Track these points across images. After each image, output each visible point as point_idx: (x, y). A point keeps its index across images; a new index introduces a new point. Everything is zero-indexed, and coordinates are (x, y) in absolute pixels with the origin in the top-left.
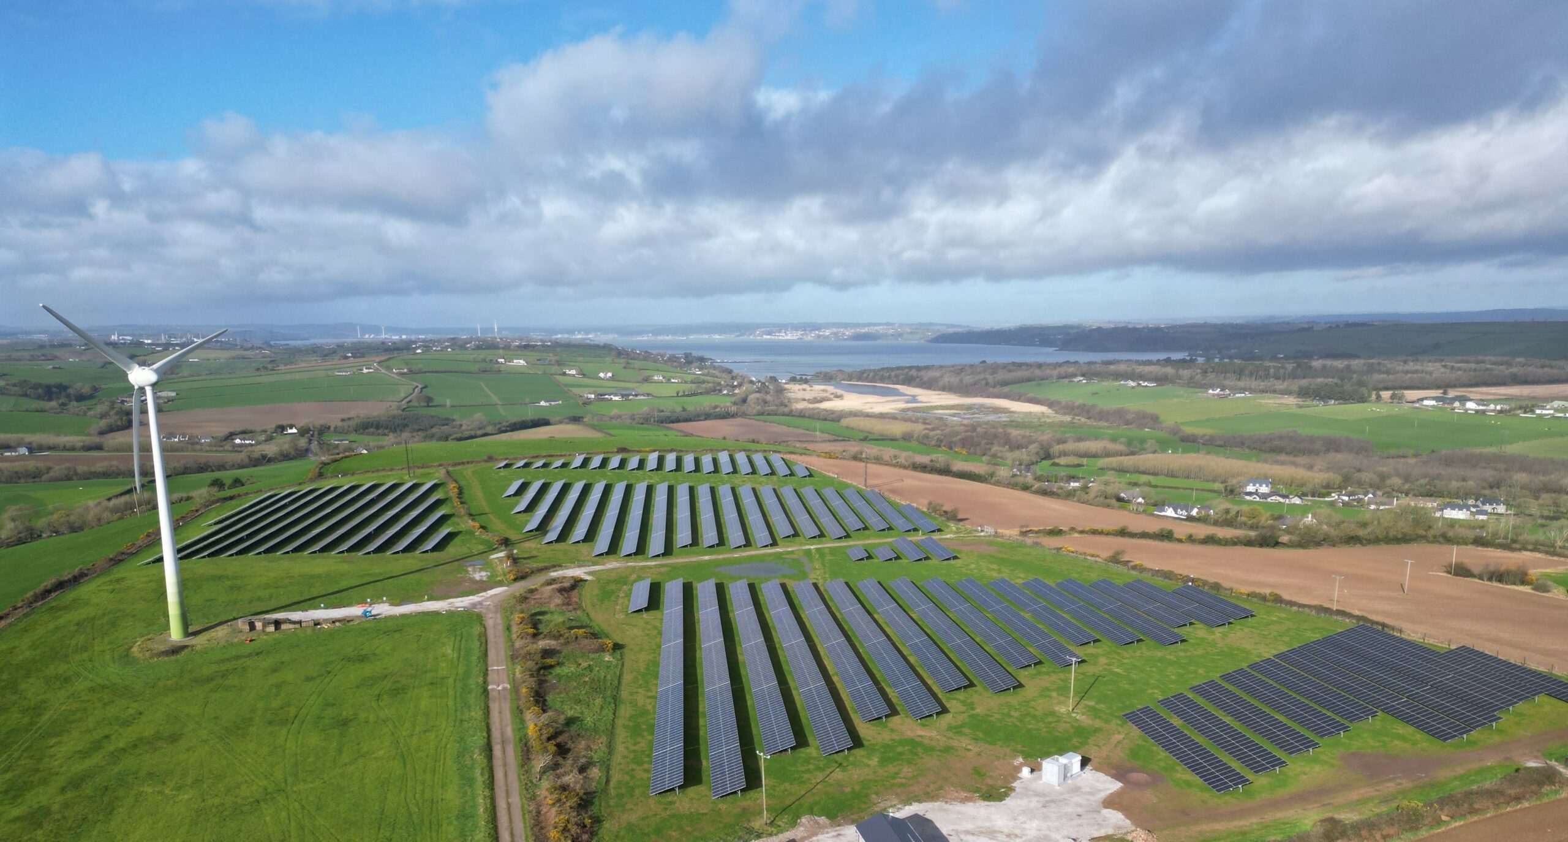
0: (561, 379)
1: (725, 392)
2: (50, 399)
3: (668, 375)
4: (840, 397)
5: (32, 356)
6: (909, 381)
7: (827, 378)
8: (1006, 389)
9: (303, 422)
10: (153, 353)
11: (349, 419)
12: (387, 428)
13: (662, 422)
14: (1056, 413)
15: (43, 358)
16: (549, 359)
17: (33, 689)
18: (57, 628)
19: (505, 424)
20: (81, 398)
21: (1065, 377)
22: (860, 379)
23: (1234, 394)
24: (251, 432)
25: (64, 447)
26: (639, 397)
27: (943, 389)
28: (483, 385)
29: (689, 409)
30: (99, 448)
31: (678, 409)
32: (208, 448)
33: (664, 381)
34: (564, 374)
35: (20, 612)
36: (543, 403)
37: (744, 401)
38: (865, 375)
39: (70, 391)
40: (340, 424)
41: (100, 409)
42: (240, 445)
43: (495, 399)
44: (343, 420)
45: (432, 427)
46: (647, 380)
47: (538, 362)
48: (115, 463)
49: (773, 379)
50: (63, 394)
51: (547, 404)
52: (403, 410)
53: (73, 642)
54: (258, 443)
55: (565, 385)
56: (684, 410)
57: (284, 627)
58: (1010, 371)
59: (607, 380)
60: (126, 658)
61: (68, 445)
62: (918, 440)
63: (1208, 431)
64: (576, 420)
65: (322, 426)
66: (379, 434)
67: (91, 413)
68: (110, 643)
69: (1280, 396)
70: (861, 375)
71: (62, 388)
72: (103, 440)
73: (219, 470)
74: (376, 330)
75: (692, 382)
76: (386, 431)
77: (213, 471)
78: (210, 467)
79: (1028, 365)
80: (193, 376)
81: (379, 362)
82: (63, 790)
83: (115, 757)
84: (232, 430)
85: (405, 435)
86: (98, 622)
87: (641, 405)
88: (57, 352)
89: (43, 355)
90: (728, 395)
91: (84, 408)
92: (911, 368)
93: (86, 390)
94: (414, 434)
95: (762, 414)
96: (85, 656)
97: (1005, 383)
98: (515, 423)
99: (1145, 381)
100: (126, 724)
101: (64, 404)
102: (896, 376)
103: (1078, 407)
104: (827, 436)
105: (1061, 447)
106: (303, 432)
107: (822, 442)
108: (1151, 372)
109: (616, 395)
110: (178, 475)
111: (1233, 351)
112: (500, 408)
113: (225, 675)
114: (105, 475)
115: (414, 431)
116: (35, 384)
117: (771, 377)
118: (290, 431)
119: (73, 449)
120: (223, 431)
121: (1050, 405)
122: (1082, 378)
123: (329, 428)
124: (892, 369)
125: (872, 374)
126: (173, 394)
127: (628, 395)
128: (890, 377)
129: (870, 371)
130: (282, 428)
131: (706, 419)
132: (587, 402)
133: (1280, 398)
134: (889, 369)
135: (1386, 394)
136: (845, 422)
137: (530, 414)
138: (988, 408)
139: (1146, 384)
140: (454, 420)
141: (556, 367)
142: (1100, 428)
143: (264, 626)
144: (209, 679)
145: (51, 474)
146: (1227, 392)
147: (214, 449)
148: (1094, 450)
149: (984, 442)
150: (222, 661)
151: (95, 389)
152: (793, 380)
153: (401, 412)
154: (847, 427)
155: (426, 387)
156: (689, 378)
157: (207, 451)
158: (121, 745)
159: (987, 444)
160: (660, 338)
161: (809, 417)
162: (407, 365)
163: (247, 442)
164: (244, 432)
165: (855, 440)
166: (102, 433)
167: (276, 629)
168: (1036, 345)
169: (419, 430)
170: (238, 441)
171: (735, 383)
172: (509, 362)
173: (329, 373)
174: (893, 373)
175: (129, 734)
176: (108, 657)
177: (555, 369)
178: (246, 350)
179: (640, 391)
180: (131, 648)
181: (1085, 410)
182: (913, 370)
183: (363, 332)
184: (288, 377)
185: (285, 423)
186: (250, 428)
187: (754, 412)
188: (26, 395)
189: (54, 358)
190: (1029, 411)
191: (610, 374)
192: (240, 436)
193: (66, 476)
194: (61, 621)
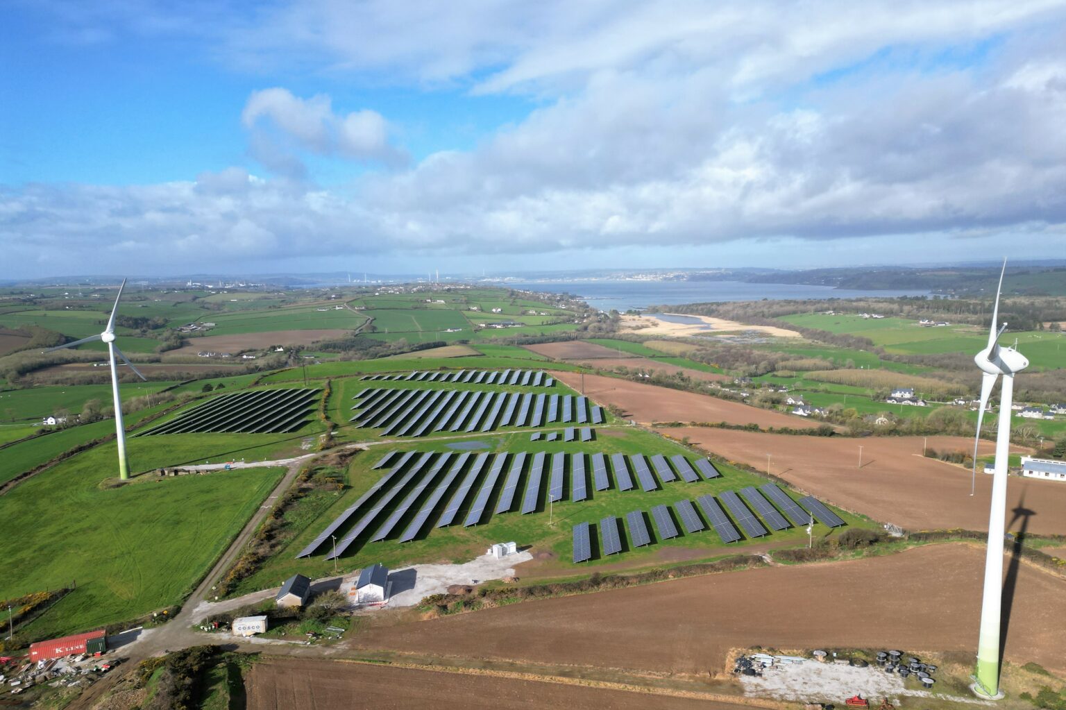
0: (466, 313)
1: (576, 322)
2: (137, 328)
3: (539, 310)
4: (655, 325)
5: (132, 298)
6: (710, 313)
7: (654, 311)
8: (775, 320)
9: (287, 344)
10: (209, 296)
11: (317, 342)
12: (340, 348)
13: (522, 344)
14: (804, 337)
15: (139, 299)
16: (461, 299)
17: (43, 503)
18: (67, 473)
19: (416, 345)
20: (156, 327)
21: (821, 311)
22: (677, 311)
23: (937, 324)
24: (255, 350)
25: (137, 360)
26: (516, 326)
27: (732, 319)
28: (413, 318)
29: (546, 334)
30: (158, 361)
31: (539, 334)
32: (225, 362)
33: (536, 314)
34: (469, 310)
35: (54, 463)
36: (449, 330)
37: (586, 328)
38: (680, 309)
39: (150, 322)
40: (310, 345)
41: (166, 334)
42: (245, 360)
43: (419, 327)
44: (313, 343)
45: (370, 347)
46: (524, 313)
47: (453, 302)
48: (163, 372)
49: (616, 312)
50: (145, 324)
51: (452, 331)
52: (355, 336)
53: (72, 480)
54: (257, 358)
55: (468, 318)
56: (543, 335)
57: (180, 473)
58: (781, 306)
59: (498, 313)
60: (94, 489)
61: (139, 359)
62: (689, 357)
63: (903, 352)
64: (464, 342)
65: (300, 346)
66: (334, 352)
67: (160, 337)
68: (90, 481)
69: (971, 325)
70: (677, 310)
71: (145, 320)
72: (161, 356)
73: (228, 376)
74: (360, 276)
75: (555, 315)
76: (340, 350)
77: (224, 377)
78: (222, 374)
79: (796, 302)
80: (231, 312)
81: (347, 303)
82: (35, 551)
83: (65, 537)
84: (242, 349)
85: (351, 353)
86: (89, 470)
87: (515, 331)
88: (148, 295)
89: (139, 297)
90: (578, 324)
91: (156, 334)
92: (712, 304)
93: (160, 322)
94: (357, 352)
95: (594, 338)
96: (75, 487)
97: (777, 315)
98: (422, 345)
99: (876, 313)
100: (79, 521)
101: (144, 331)
102: (702, 309)
103: (819, 334)
104: (628, 354)
105: (784, 363)
106: (287, 350)
107: (622, 358)
108: (882, 308)
109: (499, 324)
110: (202, 379)
111: (965, 290)
112: (420, 333)
113: (136, 499)
114: (157, 379)
115: (358, 350)
116: (128, 318)
117: (614, 311)
118: (279, 350)
119: (142, 362)
120: (237, 349)
121: (802, 331)
122: (832, 312)
123: (303, 348)
124: (700, 305)
125: (685, 308)
126: (214, 325)
127: (507, 325)
128: (697, 310)
129: (684, 305)
130: (274, 348)
131: (553, 342)
132: (478, 330)
133: (970, 327)
134: (698, 305)
135: (1047, 325)
136: (646, 344)
137: (437, 338)
138: (758, 333)
139: (876, 316)
140: (386, 343)
141: (465, 305)
142: (828, 349)
143: (169, 473)
144: (129, 500)
145: (124, 378)
146: (933, 322)
147: (229, 362)
148: (807, 366)
149: (731, 359)
150: (140, 491)
151: (166, 321)
152: (630, 312)
153: (353, 337)
154: (647, 348)
155: (375, 319)
156: (553, 311)
157: (224, 364)
158: (71, 531)
159: (733, 361)
160: (553, 281)
161: (625, 340)
162: (365, 304)
163: (250, 357)
164: (250, 351)
165: (646, 357)
166: (163, 351)
167: (175, 475)
168: (822, 285)
169: (361, 349)
170: (245, 357)
171: (585, 316)
172: (434, 301)
173: (314, 309)
174: (700, 308)
175: (77, 526)
176: (85, 488)
177: (463, 306)
178: (269, 293)
179: (517, 321)
180: (97, 485)
181: (823, 336)
182: (714, 305)
183: (352, 279)
184: (287, 313)
185: (276, 345)
186: (254, 348)
187: (589, 336)
188: (122, 325)
189: (146, 299)
190: (784, 336)
191: (499, 310)
192: (247, 353)
193: (133, 379)
194: (71, 469)
